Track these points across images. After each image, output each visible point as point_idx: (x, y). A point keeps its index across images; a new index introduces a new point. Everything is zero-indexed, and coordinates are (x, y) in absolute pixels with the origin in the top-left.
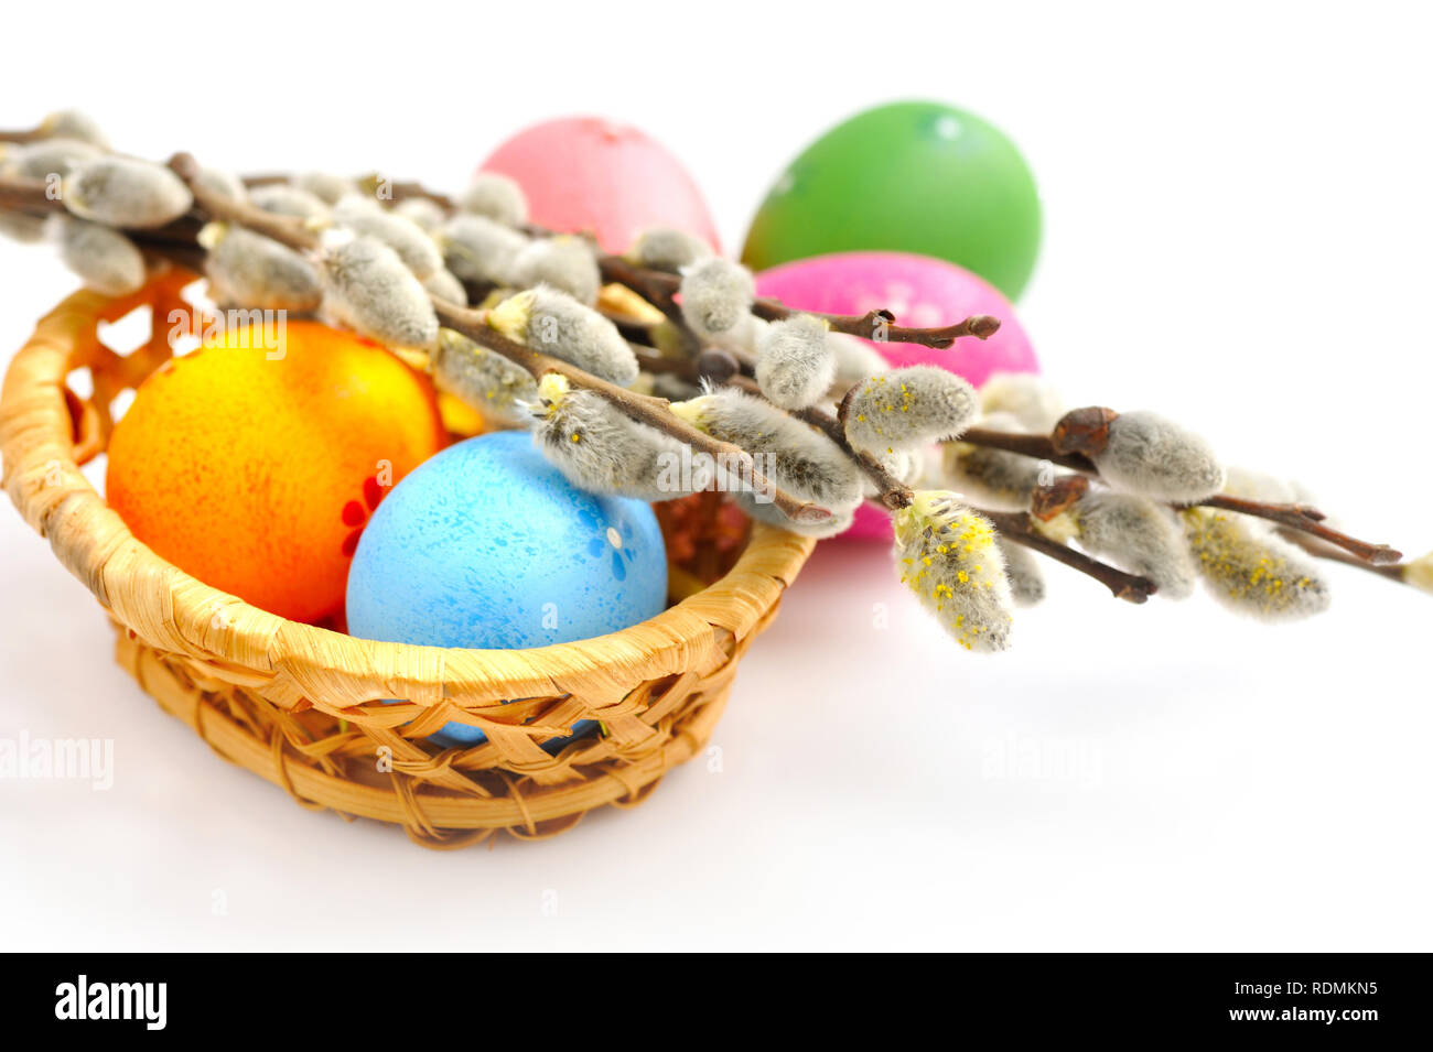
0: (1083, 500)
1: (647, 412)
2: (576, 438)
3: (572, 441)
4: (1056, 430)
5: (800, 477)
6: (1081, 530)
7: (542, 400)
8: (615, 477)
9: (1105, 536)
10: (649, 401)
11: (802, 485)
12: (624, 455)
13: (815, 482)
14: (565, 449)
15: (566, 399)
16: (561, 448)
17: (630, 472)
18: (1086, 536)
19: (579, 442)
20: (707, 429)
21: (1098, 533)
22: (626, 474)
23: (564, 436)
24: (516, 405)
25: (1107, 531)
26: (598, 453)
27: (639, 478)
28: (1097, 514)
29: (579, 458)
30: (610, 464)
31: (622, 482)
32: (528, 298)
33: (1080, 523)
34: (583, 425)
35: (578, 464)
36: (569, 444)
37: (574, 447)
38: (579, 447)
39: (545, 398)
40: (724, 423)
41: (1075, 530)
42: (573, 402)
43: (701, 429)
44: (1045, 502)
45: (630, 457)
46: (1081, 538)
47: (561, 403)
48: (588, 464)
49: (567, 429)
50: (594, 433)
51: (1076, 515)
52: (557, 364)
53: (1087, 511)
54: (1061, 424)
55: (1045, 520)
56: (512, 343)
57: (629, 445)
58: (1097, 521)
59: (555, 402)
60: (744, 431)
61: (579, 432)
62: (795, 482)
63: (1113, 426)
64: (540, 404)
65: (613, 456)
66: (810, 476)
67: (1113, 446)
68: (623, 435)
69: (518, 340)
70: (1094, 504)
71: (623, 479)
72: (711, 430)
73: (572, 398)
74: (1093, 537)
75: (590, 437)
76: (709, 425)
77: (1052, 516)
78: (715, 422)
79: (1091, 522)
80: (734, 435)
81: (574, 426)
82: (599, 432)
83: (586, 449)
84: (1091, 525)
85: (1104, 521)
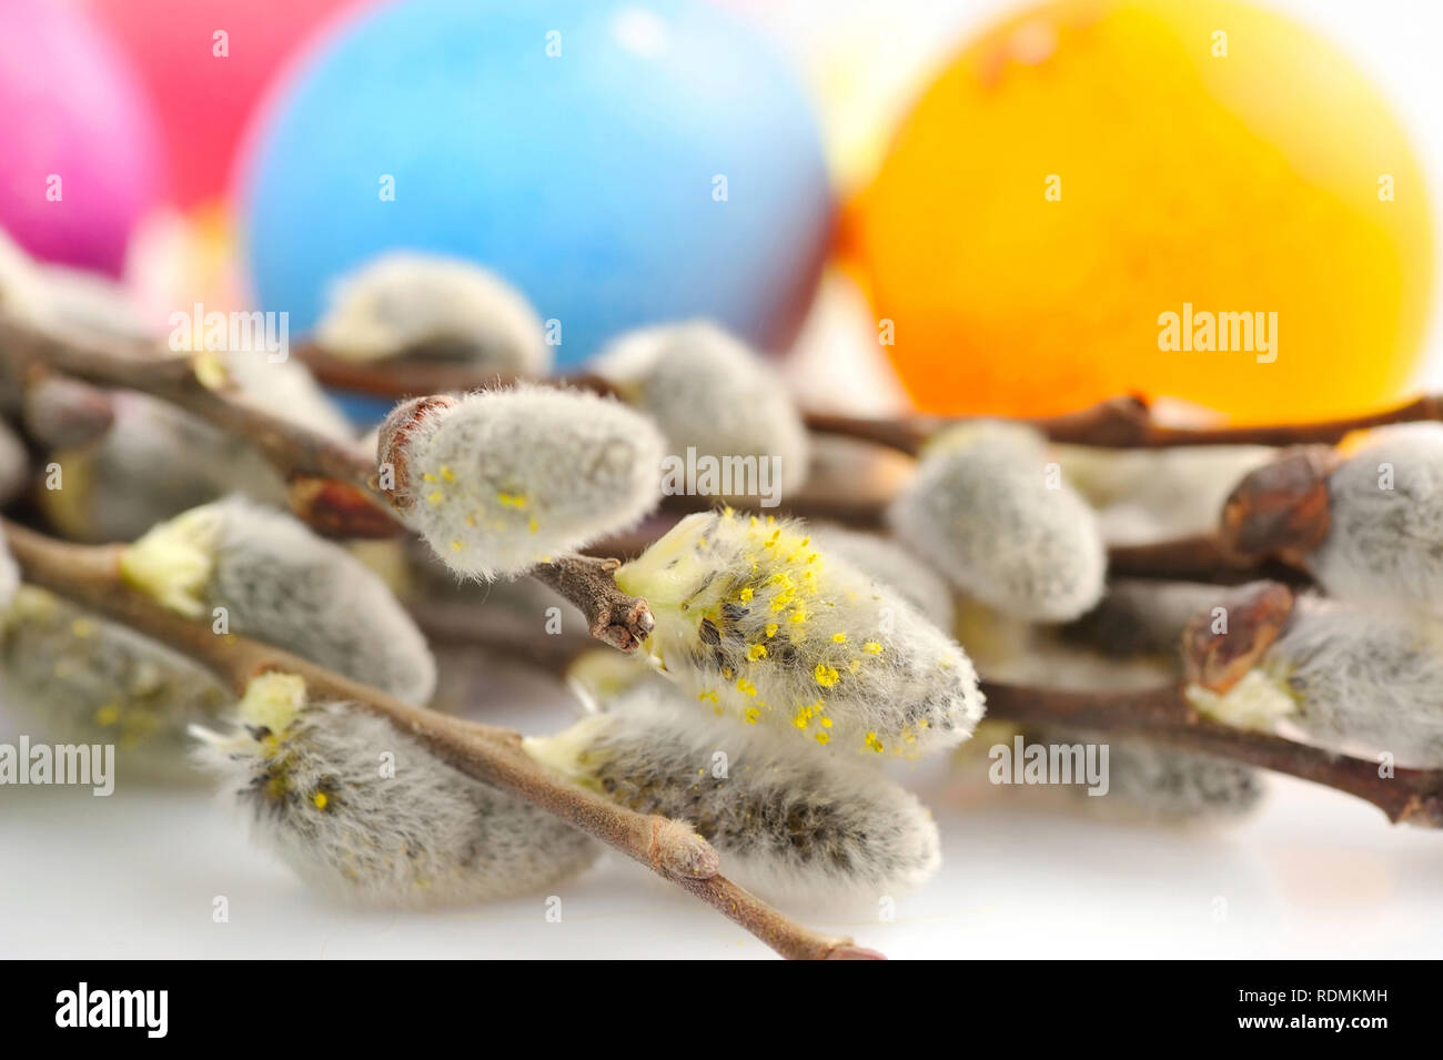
0: (1292, 638)
1: (479, 754)
2: (321, 800)
3: (313, 807)
4: (1224, 515)
5: (798, 842)
6: (1298, 700)
7: (248, 728)
8: (417, 869)
9: (1347, 703)
10: (480, 733)
11: (806, 857)
12: (426, 822)
13: (831, 845)
14: (301, 825)
15: (297, 722)
16: (291, 823)
17: (447, 854)
18: (1310, 709)
19: (329, 809)
20: (599, 783)
21: (1334, 698)
22: (435, 859)
23: (296, 799)
24: (196, 742)
25: (1351, 692)
26: (371, 826)
27: (465, 863)
28: (1325, 660)
29: (336, 842)
30: (400, 845)
31: (432, 878)
32: (207, 525)
33: (1295, 685)
34: (331, 770)
35: (332, 853)
36: (308, 813)
37: (320, 820)
38: (332, 820)
39: (256, 723)
40: (627, 763)
41: (1284, 704)
42: (313, 728)
43: (587, 783)
44: (1213, 656)
45: (440, 824)
46: (1300, 715)
47: (288, 729)
48: (353, 851)
49: (302, 782)
50: (357, 785)
51: (1283, 670)
52: (276, 656)
53: (1303, 658)
54: (1233, 499)
55: (1221, 691)
56: (176, 616)
57: (433, 799)
58: (1328, 674)
59: (277, 729)
60: (669, 771)
61: (327, 786)
62: (792, 852)
63: (1337, 483)
64: (245, 736)
65: (402, 827)
66: (819, 835)
67: (1342, 519)
68: (418, 781)
69: (190, 607)
70: (1316, 641)
71: (433, 870)
72: (606, 782)
73: (309, 720)
74: (1326, 708)
75: (349, 793)
76: (599, 773)
77: (1234, 681)
78: (608, 765)
79: (1318, 679)
80: (650, 784)
81: (316, 774)
82: (366, 784)
83: (343, 820)
84: (1317, 686)
85: (1342, 674)
